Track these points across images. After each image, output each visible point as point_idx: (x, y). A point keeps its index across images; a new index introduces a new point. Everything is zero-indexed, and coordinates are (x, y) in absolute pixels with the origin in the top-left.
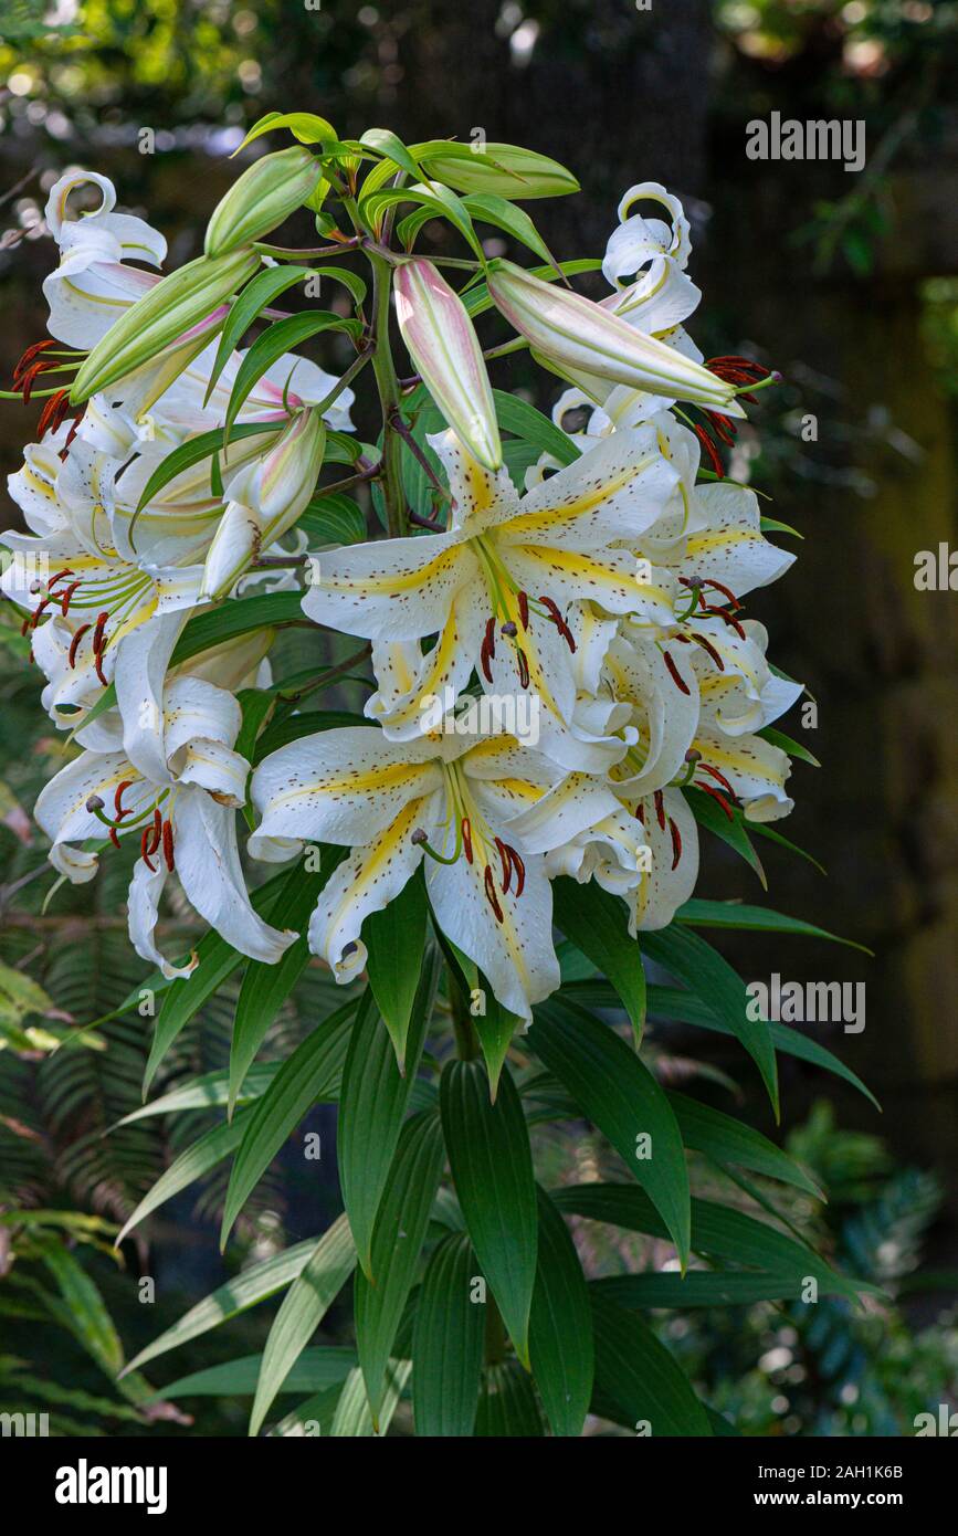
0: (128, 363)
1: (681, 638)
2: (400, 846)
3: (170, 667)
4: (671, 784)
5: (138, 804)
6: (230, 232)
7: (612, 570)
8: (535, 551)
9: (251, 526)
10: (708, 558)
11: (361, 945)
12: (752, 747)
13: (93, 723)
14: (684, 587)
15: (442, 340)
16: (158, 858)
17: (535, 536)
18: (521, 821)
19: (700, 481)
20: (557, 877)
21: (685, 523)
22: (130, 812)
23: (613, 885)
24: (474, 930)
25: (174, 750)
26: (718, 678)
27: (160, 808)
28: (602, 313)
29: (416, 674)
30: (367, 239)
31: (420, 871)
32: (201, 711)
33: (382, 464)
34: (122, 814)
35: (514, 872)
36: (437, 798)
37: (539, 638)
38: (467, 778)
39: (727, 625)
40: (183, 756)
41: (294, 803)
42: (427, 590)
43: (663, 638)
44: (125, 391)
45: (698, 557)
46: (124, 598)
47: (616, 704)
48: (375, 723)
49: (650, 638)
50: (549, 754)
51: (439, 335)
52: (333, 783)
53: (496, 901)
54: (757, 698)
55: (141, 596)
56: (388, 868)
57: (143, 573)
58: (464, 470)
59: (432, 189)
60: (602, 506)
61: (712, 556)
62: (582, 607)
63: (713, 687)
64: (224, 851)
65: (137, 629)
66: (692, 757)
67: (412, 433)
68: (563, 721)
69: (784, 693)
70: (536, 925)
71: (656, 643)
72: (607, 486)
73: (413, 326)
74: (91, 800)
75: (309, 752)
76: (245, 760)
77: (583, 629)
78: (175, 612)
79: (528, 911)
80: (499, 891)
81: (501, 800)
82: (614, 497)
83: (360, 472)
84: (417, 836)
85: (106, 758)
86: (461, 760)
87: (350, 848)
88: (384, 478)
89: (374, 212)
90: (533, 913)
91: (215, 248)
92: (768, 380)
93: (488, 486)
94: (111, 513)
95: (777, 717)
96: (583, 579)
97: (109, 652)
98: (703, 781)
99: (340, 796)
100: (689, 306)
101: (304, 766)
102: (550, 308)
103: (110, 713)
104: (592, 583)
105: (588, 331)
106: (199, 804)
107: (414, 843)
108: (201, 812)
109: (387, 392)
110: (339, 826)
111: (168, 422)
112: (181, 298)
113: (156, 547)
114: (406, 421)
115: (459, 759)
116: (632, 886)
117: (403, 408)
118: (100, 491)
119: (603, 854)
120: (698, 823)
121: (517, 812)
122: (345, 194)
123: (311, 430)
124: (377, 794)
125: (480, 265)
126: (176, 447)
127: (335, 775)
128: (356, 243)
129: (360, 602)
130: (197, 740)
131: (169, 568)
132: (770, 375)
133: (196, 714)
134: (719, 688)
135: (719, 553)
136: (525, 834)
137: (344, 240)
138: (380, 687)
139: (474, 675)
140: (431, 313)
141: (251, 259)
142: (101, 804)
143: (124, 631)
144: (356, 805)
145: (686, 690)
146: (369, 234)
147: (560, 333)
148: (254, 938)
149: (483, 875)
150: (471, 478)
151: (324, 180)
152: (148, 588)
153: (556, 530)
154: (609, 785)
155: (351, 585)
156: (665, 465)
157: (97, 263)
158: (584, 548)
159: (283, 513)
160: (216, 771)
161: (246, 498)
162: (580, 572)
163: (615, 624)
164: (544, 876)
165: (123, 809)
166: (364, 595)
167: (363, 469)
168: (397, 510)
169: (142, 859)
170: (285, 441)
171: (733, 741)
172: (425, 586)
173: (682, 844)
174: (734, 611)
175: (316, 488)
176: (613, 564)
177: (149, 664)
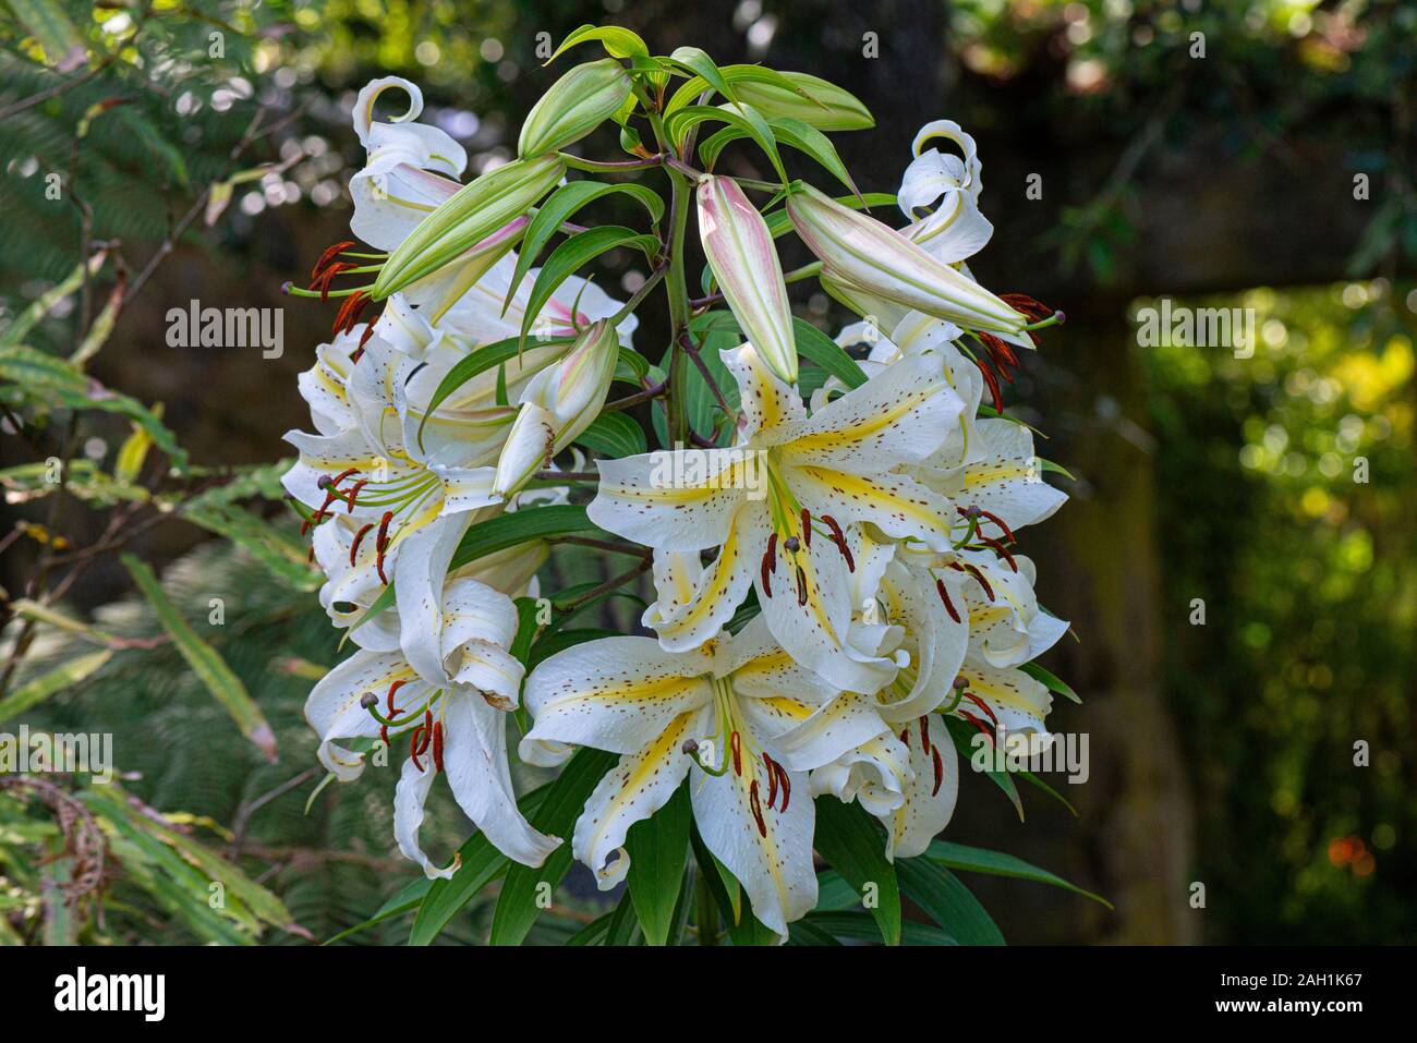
0: (431, 263)
1: (955, 566)
2: (667, 758)
3: (450, 570)
4: (935, 711)
5: (410, 704)
6: (542, 136)
7: (892, 495)
8: (816, 472)
9: (545, 428)
10: (983, 493)
11: (624, 854)
12: (1015, 680)
13: (369, 623)
14: (961, 516)
15: (743, 254)
16: (427, 759)
17: (819, 457)
18: (789, 737)
19: (980, 415)
20: (821, 796)
21: (964, 455)
22: (402, 711)
23: (876, 807)
24: (736, 844)
25: (451, 651)
26: (987, 610)
27: (431, 709)
28: (899, 239)
29: (695, 586)
30: (669, 156)
31: (686, 782)
32: (479, 613)
33: (668, 384)
34: (394, 713)
35: (780, 786)
36: (707, 710)
37: (820, 556)
38: (736, 694)
39: (999, 557)
40: (458, 658)
41: (567, 708)
42: (711, 503)
43: (937, 566)
44: (423, 293)
45: (974, 490)
46: (409, 499)
47: (887, 628)
48: (652, 634)
49: (924, 565)
50: (820, 672)
51: (740, 248)
52: (606, 691)
53: (760, 815)
54: (1024, 631)
55: (424, 499)
56: (654, 778)
57: (432, 473)
58: (755, 386)
59: (740, 110)
60: (888, 430)
61: (986, 490)
62: (861, 530)
63: (981, 619)
64: (494, 753)
65: (419, 532)
66: (960, 685)
67: (700, 353)
68: (837, 641)
69: (1051, 630)
70: (797, 842)
71: (929, 570)
72: (894, 410)
73: (716, 240)
74: (366, 695)
75: (585, 659)
76: (520, 664)
77: (862, 549)
78: (460, 513)
79: (790, 829)
80: (764, 807)
81: (768, 717)
82: (901, 421)
83: (646, 390)
84: (687, 746)
85: (380, 658)
86: (731, 677)
87: (619, 755)
88: (669, 397)
89: (678, 128)
90: (795, 831)
91: (528, 150)
92: (1052, 320)
93: (777, 403)
94: (403, 414)
95: (1043, 651)
96: (864, 502)
97: (390, 553)
98: (967, 710)
99: (612, 704)
100: (980, 241)
101: (580, 672)
102: (848, 232)
103: (388, 613)
104: (872, 506)
105: (885, 255)
106: (471, 706)
107: (684, 753)
108: (473, 714)
109: (678, 311)
110: (610, 732)
111: (458, 332)
112: (489, 201)
113: (444, 449)
114: (695, 341)
115: (729, 675)
116: (894, 808)
117: (692, 327)
118: (394, 391)
119: (868, 775)
120: (959, 754)
121: (784, 730)
122: (651, 110)
123: (604, 342)
124: (649, 705)
125: (781, 187)
126: (465, 356)
127: (609, 683)
128: (659, 159)
129: (645, 510)
130: (474, 641)
131: (457, 469)
132: (1053, 314)
133: (474, 616)
134: (988, 622)
135: (994, 487)
136: (793, 751)
137: (647, 156)
138: (659, 598)
139: (752, 590)
140: (733, 228)
141: (555, 169)
142: (375, 701)
143: (406, 533)
144: (628, 714)
145: (957, 619)
146: (672, 152)
147: (858, 257)
148: (518, 841)
149: (748, 789)
150: (762, 394)
151: (632, 94)
152: (433, 491)
153: (839, 452)
154: (876, 707)
155: (638, 494)
156: (950, 393)
157: (403, 166)
158: (867, 471)
159: (578, 416)
160: (492, 673)
161: (542, 400)
162: (861, 496)
163: (894, 547)
164: (808, 794)
165: (395, 708)
166: (650, 504)
167: (648, 388)
168: (679, 429)
169: (410, 759)
170: (580, 349)
171: (997, 673)
172: (709, 500)
173: (944, 773)
174: (1008, 544)
175: (607, 401)
176: (894, 489)
177: (430, 565)
